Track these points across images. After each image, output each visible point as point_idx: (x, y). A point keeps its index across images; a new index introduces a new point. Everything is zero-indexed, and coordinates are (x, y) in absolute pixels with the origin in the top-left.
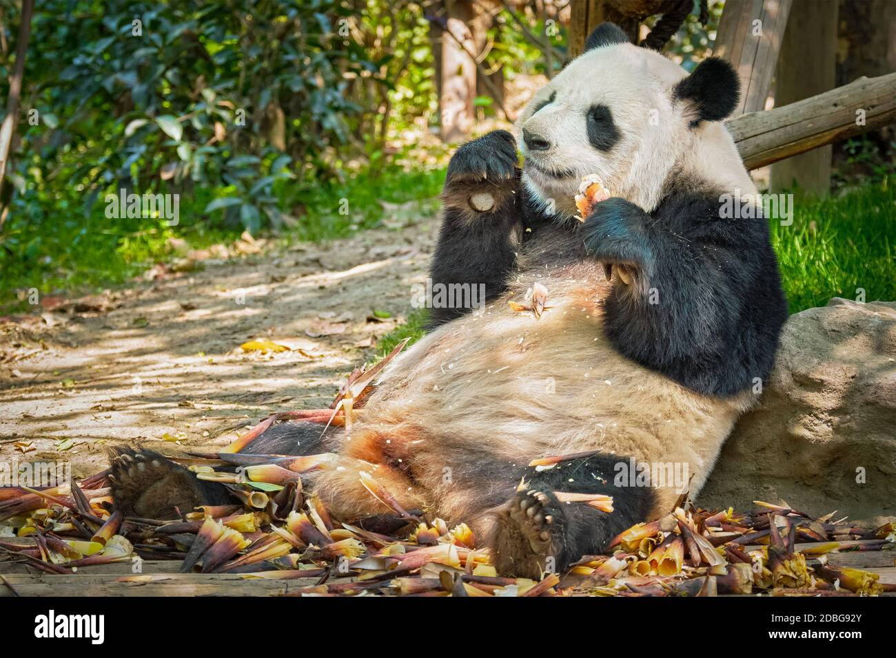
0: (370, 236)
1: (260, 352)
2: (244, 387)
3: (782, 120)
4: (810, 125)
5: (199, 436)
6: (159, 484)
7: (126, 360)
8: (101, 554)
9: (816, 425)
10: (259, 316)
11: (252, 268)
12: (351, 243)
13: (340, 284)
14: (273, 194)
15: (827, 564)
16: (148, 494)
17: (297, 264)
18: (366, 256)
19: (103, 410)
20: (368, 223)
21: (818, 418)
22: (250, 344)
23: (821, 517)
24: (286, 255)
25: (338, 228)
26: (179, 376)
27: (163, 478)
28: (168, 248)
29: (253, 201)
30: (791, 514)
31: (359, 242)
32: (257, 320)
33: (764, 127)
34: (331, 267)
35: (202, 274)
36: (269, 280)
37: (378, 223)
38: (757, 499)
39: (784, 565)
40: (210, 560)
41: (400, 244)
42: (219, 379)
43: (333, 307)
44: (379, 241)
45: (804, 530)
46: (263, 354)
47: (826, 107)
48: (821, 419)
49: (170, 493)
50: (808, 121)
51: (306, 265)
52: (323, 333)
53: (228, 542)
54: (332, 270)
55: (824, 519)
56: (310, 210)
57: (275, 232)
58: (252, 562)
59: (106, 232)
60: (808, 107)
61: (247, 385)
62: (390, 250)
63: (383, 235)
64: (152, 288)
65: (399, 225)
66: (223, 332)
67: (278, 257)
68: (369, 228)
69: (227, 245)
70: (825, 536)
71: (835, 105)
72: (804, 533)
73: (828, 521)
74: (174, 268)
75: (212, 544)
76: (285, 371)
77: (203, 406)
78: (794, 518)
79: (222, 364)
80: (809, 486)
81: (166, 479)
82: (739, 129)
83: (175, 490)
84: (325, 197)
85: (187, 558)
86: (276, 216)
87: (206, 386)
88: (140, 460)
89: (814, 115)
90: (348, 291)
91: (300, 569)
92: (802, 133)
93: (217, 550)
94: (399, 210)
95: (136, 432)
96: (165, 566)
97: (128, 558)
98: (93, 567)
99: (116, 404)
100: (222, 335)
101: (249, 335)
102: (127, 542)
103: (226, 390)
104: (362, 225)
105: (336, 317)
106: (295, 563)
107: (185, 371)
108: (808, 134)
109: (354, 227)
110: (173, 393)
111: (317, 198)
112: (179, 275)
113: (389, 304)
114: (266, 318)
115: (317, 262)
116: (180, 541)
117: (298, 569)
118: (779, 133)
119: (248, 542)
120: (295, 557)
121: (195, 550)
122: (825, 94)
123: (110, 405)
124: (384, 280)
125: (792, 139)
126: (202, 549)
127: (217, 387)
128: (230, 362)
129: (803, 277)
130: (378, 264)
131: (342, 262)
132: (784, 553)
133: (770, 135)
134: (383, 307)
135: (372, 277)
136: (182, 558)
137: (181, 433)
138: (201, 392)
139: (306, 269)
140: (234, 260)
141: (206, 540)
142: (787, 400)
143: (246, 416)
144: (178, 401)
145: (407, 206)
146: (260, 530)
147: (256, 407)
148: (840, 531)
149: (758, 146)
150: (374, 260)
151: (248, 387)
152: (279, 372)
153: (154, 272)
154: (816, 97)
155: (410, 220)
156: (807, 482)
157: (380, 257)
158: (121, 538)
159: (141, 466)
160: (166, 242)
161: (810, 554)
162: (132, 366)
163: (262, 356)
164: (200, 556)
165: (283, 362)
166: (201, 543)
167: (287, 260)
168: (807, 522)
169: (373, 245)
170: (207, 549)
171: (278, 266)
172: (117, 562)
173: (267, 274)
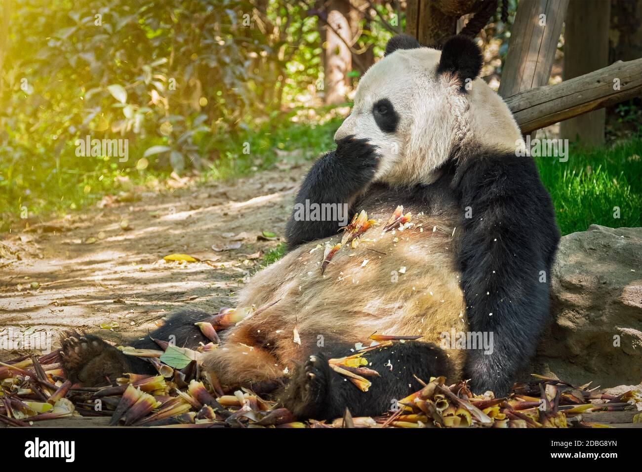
0: (266, 175)
1: (178, 262)
2: (164, 288)
3: (559, 92)
4: (580, 96)
5: (128, 325)
6: (97, 359)
7: (79, 267)
8: (51, 412)
9: (577, 318)
10: (178, 235)
11: (177, 199)
12: (251, 181)
13: (239, 211)
14: (194, 144)
15: (582, 420)
16: (88, 366)
17: (210, 196)
18: (261, 190)
19: (58, 305)
20: (265, 166)
21: (579, 313)
22: (171, 257)
23: (581, 386)
24: (203, 189)
25: (242, 169)
26: (116, 280)
27: (100, 354)
28: (116, 184)
29: (179, 149)
30: (559, 384)
31: (257, 180)
32: (177, 239)
33: (546, 98)
34: (234, 198)
35: (140, 203)
36: (188, 208)
37: (272, 165)
38: (535, 372)
39: (550, 421)
40: (131, 416)
41: (287, 182)
42: (146, 282)
43: (233, 229)
44: (272, 179)
45: (568, 396)
46: (180, 264)
47: (592, 83)
48: (581, 314)
49: (105, 365)
50: (578, 94)
51: (216, 197)
52: (225, 248)
53: (144, 403)
54: (235, 201)
55: (583, 388)
56: (222, 156)
57: (196, 172)
58: (162, 418)
59: (70, 171)
60: (579, 83)
61: (166, 287)
62: (279, 186)
63: (275, 175)
64: (102, 214)
65: (288, 167)
66: (151, 247)
67: (196, 191)
68: (265, 169)
69: (160, 182)
70: (583, 400)
71: (599, 82)
72: (568, 398)
73: (585, 389)
74: (119, 199)
75: (133, 405)
76: (195, 277)
77: (132, 302)
78: (560, 386)
79: (149, 271)
80: (573, 363)
81: (103, 355)
82: (527, 99)
83: (109, 363)
84: (234, 146)
85: (114, 415)
86: (196, 160)
87: (135, 288)
88: (82, 341)
89: (583, 89)
90: (244, 217)
91: (196, 423)
92: (574, 102)
93: (136, 409)
94: (288, 155)
95: (82, 322)
96: (97, 421)
97: (71, 415)
98: (46, 421)
99: (68, 301)
100: (151, 249)
101: (170, 249)
102: (70, 403)
103: (150, 290)
104: (260, 167)
105: (234, 236)
106: (192, 419)
107: (121, 276)
108: (578, 103)
109: (255, 169)
110: (111, 293)
111: (228, 147)
112: (122, 204)
113: (275, 227)
114: (183, 237)
115: (225, 195)
116: (109, 402)
117: (194, 423)
118: (556, 102)
119: (159, 403)
120: (193, 414)
121: (120, 409)
122: (592, 74)
123: (63, 302)
124: (271, 209)
125: (567, 107)
126: (125, 409)
127: (143, 289)
128: (155, 270)
129: (579, 208)
130: (270, 197)
131: (243, 195)
132: (551, 413)
133: (551, 104)
134: (270, 229)
135: (264, 206)
136: (111, 415)
137: (114, 323)
138: (131, 292)
139: (216, 200)
140: (164, 193)
141: (129, 401)
142: (556, 299)
143: (163, 310)
144: (114, 299)
145: (295, 153)
146: (168, 395)
147: (170, 303)
148: (594, 397)
149: (541, 112)
150: (267, 194)
151: (167, 288)
152: (190, 277)
153: (104, 202)
154: (585, 76)
155: (296, 163)
156: (571, 361)
157: (272, 191)
158: (66, 400)
159: (84, 345)
160: (115, 179)
161: (570, 413)
162: (83, 272)
163: (178, 266)
164: (124, 413)
165: (194, 270)
166: (124, 403)
167: (203, 193)
168: (570, 389)
169: (267, 183)
170: (129, 408)
171: (196, 198)
172: (63, 418)
173: (187, 204)
